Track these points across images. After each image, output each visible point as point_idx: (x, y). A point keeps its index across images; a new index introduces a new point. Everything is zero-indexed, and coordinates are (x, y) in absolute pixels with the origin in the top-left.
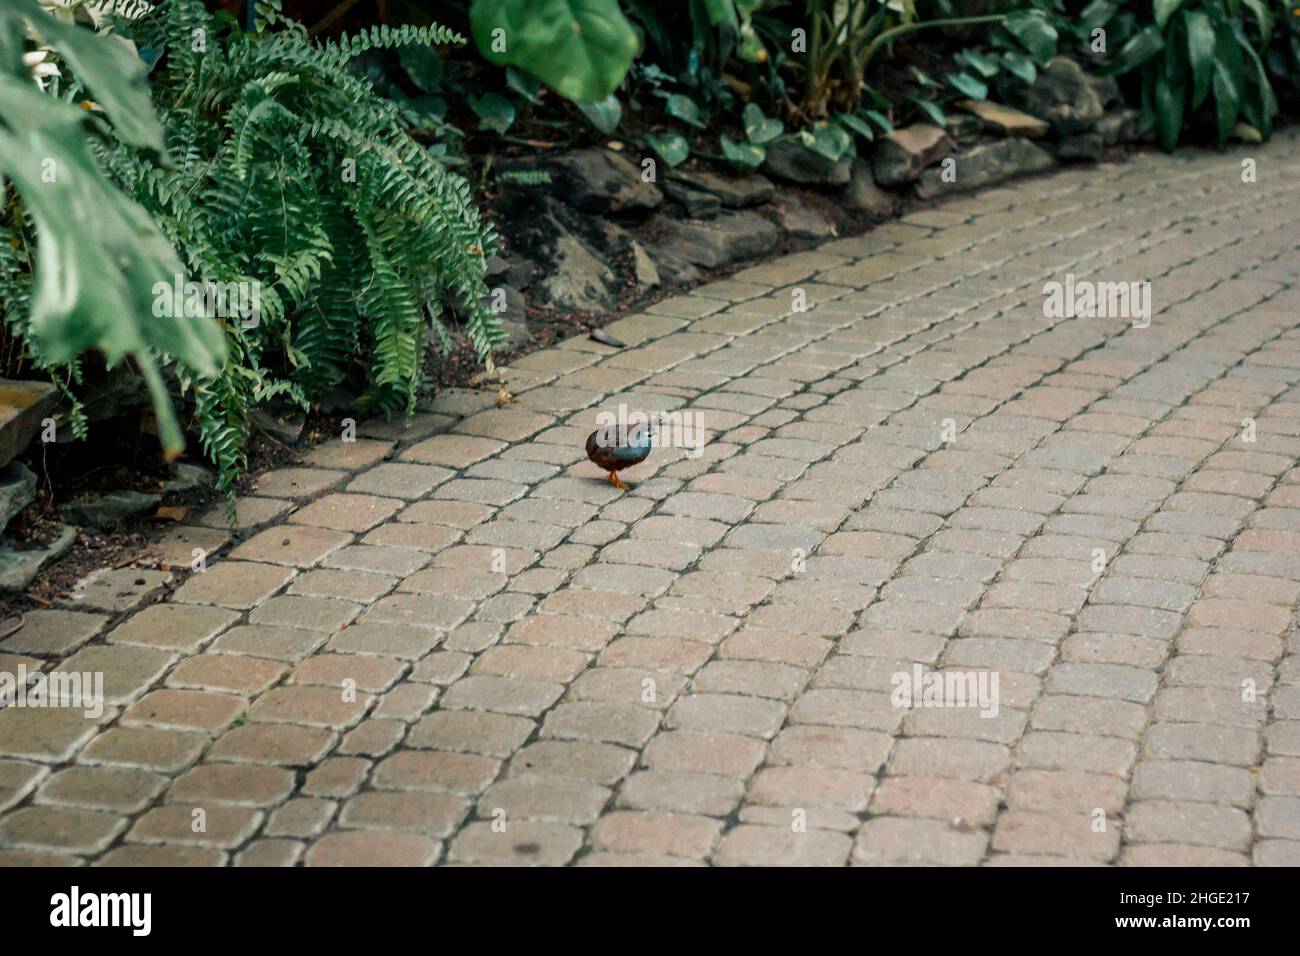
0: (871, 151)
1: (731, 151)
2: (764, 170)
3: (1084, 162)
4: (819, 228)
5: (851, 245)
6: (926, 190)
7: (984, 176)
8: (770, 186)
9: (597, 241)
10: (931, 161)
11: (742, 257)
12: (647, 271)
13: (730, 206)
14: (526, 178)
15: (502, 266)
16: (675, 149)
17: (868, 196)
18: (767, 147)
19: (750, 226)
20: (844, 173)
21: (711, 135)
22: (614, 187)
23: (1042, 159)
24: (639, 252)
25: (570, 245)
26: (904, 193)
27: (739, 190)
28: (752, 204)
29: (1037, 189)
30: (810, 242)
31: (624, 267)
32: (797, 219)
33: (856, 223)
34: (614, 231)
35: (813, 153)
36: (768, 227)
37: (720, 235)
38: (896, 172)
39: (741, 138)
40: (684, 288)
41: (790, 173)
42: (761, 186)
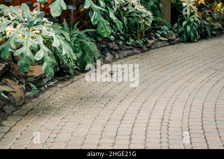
0: (145, 43)
1: (128, 43)
2: (132, 45)
3: (174, 44)
4: (138, 52)
5: (142, 54)
6: (152, 48)
7: (160, 46)
9: (111, 53)
10: (153, 44)
11: (129, 55)
12: (117, 57)
13: (127, 49)
14: (103, 46)
15: (100, 56)
16: (121, 43)
17: (145, 48)
18: (132, 42)
19: (130, 52)
20: (142, 45)
21: (125, 41)
22: (113, 47)
23: (168, 44)
24: (116, 55)
25: (108, 54)
26: (149, 48)
27: (129, 48)
28: (130, 49)
29: (166, 47)
30: (137, 54)
31: (115, 56)
32: (136, 51)
33: (143, 51)
34: (113, 52)
35: (138, 43)
36: (132, 52)
37: (126, 53)
38: (148, 45)
39: (129, 41)
40: (122, 59)
41: (135, 45)
42: (132, 47)
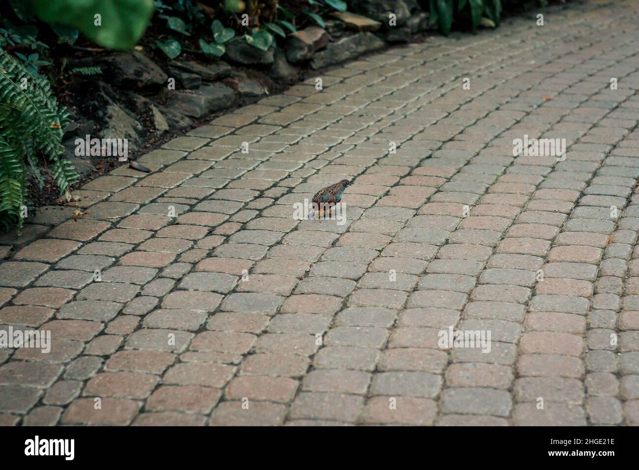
0: (284, 44)
1: (206, 48)
2: (225, 58)
3: (401, 43)
4: (258, 90)
5: (277, 99)
6: (314, 66)
7: (347, 54)
8: (229, 68)
9: (130, 106)
10: (319, 47)
11: (216, 110)
12: (161, 122)
13: (207, 80)
14: (86, 71)
15: (73, 126)
16: (173, 48)
17: (284, 69)
18: (226, 45)
19: (219, 91)
20: (270, 57)
21: (194, 40)
22: (138, 73)
23: (378, 43)
24: (155, 111)
25: (114, 109)
26: (305, 68)
27: (211, 70)
28: (219, 78)
29: (378, 60)
30: (254, 99)
31: (148, 121)
32: (245, 86)
33: (279, 86)
34: (140, 100)
35: (252, 46)
36: (229, 91)
37: (202, 98)
38: (299, 55)
39: (211, 41)
40: (183, 131)
41: (240, 58)
42: (224, 67)
